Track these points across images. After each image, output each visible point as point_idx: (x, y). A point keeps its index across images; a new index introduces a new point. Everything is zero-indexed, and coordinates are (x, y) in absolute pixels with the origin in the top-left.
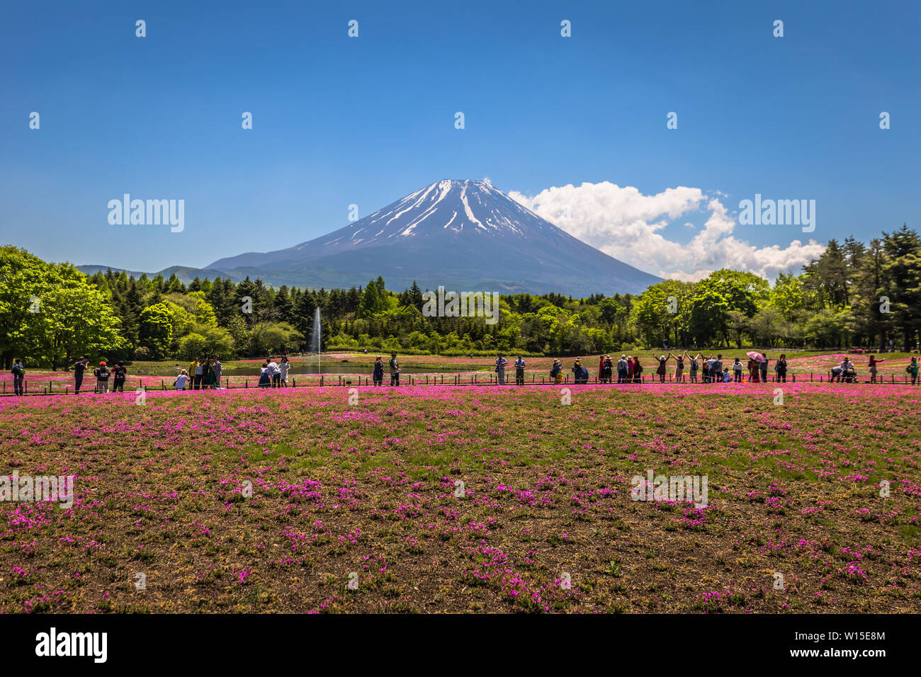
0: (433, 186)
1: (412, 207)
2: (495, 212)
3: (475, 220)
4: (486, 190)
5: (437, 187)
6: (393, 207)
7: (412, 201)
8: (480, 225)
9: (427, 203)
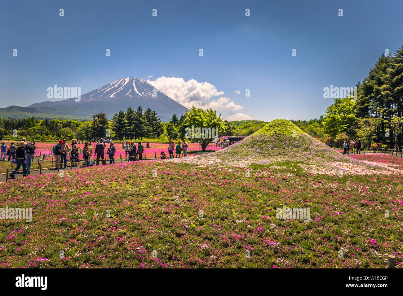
0: (122, 79)
1: (114, 87)
2: (145, 90)
3: (138, 93)
4: (142, 82)
5: (124, 80)
6: (107, 86)
7: (114, 85)
8: (140, 95)
9: (120, 85)
